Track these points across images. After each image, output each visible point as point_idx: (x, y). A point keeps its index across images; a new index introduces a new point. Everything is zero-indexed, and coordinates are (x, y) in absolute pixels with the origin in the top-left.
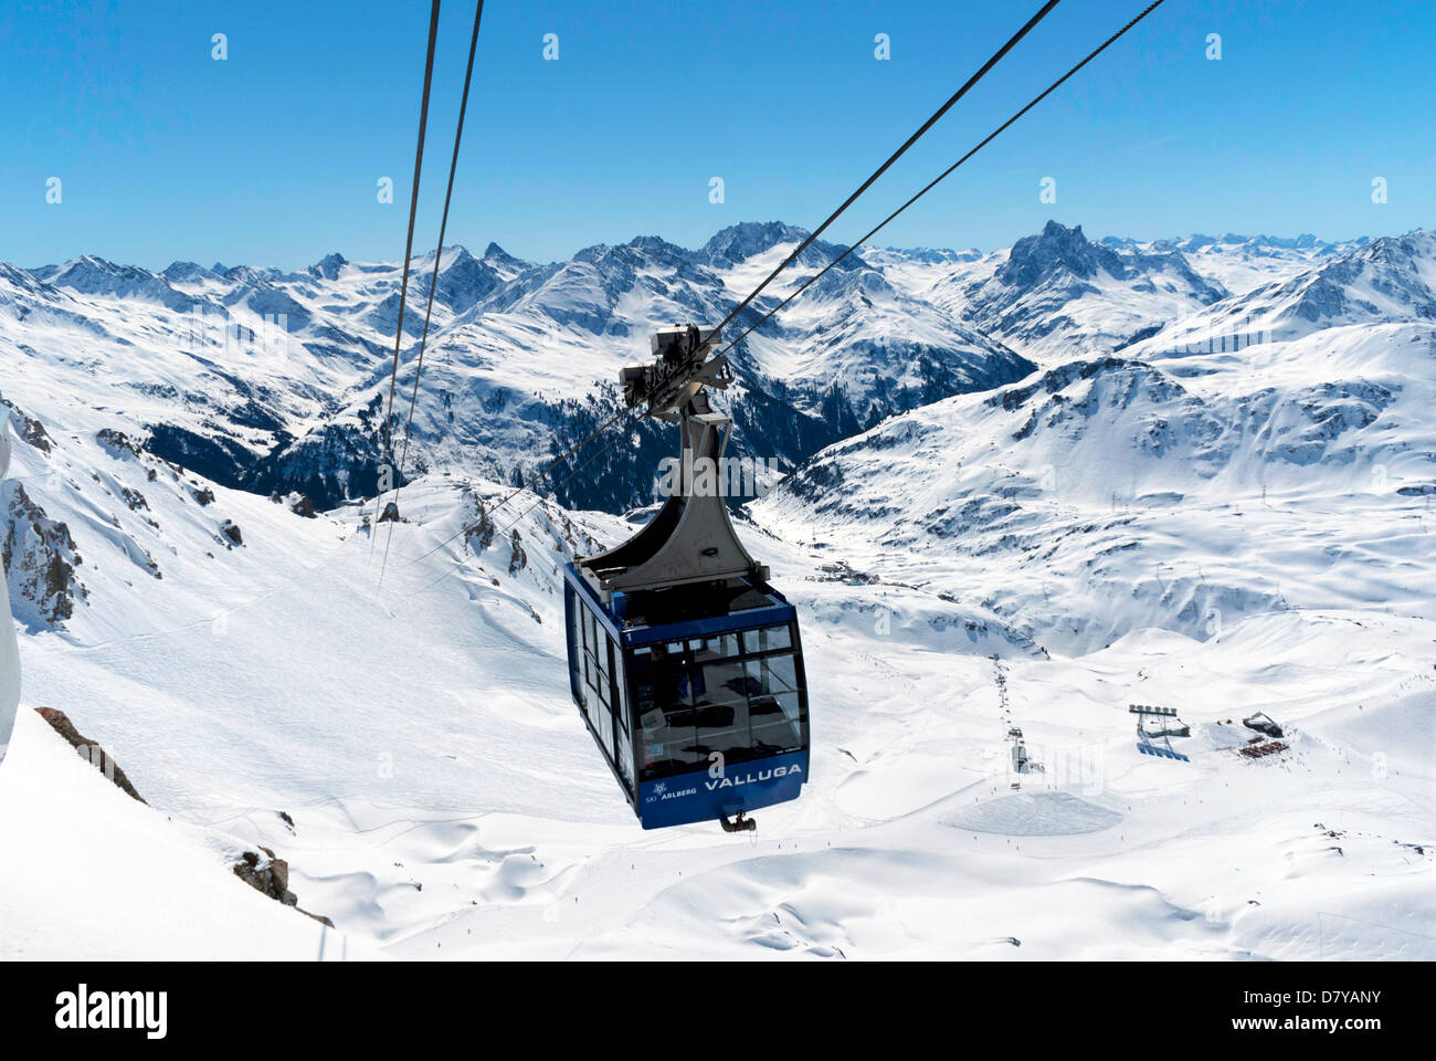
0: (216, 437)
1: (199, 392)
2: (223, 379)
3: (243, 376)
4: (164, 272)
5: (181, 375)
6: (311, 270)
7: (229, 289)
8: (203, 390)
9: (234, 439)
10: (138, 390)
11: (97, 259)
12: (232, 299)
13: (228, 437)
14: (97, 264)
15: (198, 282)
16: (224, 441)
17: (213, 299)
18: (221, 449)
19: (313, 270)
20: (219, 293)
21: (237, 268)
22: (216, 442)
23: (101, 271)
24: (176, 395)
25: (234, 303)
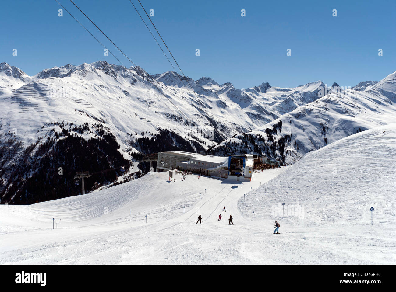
0: (191, 141)
1: (193, 121)
2: (206, 118)
3: (216, 119)
4: (198, 80)
5: (187, 113)
6: (255, 88)
7: (221, 88)
8: (195, 121)
9: (200, 143)
10: (166, 116)
11: (174, 73)
12: (221, 92)
13: (197, 141)
14: (174, 74)
15: (210, 85)
16: (195, 143)
17: (214, 91)
18: (192, 147)
19: (257, 89)
20: (217, 89)
21: (227, 83)
22: (191, 143)
23: (175, 77)
24: (182, 121)
25: (221, 93)
